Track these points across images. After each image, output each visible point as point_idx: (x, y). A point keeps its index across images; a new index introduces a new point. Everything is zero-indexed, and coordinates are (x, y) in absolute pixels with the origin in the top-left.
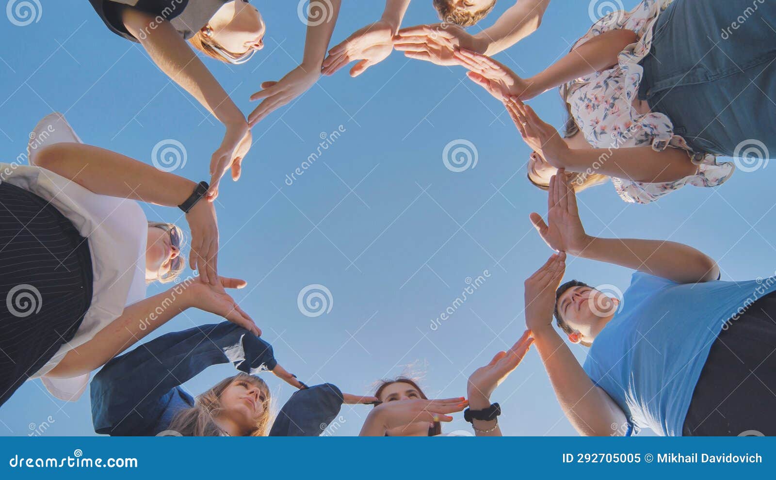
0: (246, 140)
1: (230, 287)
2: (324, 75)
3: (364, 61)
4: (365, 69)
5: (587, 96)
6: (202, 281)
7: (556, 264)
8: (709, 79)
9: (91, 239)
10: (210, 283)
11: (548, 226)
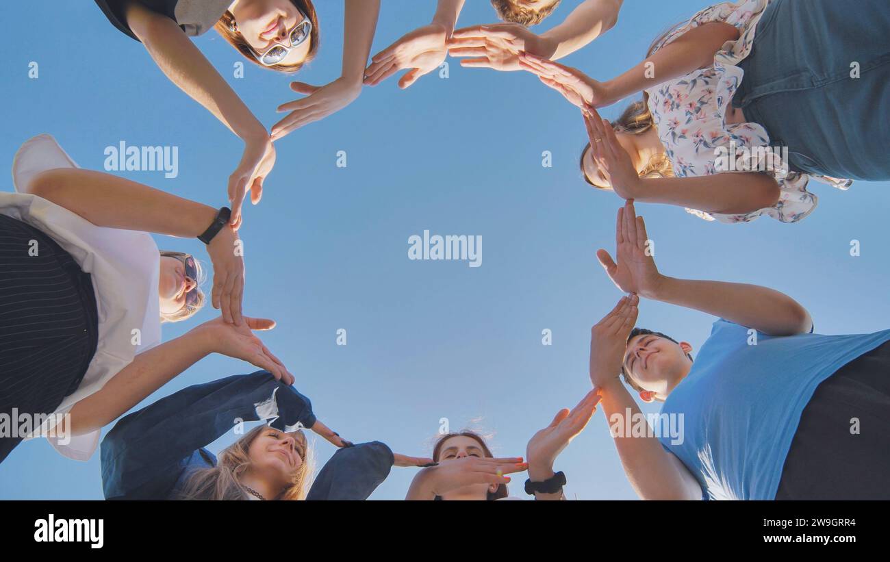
0: (269, 157)
1: (257, 328)
2: (368, 85)
3: (415, 70)
4: (415, 79)
5: (669, 90)
6: (225, 322)
7: (627, 308)
8: (815, 84)
9: (94, 275)
10: (234, 323)
11: (616, 263)
